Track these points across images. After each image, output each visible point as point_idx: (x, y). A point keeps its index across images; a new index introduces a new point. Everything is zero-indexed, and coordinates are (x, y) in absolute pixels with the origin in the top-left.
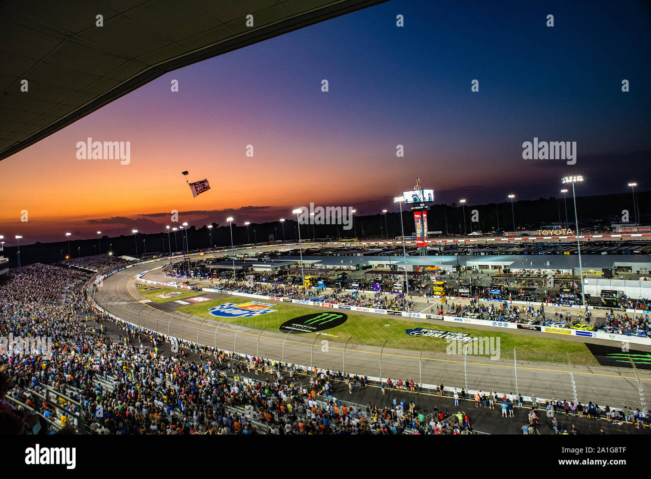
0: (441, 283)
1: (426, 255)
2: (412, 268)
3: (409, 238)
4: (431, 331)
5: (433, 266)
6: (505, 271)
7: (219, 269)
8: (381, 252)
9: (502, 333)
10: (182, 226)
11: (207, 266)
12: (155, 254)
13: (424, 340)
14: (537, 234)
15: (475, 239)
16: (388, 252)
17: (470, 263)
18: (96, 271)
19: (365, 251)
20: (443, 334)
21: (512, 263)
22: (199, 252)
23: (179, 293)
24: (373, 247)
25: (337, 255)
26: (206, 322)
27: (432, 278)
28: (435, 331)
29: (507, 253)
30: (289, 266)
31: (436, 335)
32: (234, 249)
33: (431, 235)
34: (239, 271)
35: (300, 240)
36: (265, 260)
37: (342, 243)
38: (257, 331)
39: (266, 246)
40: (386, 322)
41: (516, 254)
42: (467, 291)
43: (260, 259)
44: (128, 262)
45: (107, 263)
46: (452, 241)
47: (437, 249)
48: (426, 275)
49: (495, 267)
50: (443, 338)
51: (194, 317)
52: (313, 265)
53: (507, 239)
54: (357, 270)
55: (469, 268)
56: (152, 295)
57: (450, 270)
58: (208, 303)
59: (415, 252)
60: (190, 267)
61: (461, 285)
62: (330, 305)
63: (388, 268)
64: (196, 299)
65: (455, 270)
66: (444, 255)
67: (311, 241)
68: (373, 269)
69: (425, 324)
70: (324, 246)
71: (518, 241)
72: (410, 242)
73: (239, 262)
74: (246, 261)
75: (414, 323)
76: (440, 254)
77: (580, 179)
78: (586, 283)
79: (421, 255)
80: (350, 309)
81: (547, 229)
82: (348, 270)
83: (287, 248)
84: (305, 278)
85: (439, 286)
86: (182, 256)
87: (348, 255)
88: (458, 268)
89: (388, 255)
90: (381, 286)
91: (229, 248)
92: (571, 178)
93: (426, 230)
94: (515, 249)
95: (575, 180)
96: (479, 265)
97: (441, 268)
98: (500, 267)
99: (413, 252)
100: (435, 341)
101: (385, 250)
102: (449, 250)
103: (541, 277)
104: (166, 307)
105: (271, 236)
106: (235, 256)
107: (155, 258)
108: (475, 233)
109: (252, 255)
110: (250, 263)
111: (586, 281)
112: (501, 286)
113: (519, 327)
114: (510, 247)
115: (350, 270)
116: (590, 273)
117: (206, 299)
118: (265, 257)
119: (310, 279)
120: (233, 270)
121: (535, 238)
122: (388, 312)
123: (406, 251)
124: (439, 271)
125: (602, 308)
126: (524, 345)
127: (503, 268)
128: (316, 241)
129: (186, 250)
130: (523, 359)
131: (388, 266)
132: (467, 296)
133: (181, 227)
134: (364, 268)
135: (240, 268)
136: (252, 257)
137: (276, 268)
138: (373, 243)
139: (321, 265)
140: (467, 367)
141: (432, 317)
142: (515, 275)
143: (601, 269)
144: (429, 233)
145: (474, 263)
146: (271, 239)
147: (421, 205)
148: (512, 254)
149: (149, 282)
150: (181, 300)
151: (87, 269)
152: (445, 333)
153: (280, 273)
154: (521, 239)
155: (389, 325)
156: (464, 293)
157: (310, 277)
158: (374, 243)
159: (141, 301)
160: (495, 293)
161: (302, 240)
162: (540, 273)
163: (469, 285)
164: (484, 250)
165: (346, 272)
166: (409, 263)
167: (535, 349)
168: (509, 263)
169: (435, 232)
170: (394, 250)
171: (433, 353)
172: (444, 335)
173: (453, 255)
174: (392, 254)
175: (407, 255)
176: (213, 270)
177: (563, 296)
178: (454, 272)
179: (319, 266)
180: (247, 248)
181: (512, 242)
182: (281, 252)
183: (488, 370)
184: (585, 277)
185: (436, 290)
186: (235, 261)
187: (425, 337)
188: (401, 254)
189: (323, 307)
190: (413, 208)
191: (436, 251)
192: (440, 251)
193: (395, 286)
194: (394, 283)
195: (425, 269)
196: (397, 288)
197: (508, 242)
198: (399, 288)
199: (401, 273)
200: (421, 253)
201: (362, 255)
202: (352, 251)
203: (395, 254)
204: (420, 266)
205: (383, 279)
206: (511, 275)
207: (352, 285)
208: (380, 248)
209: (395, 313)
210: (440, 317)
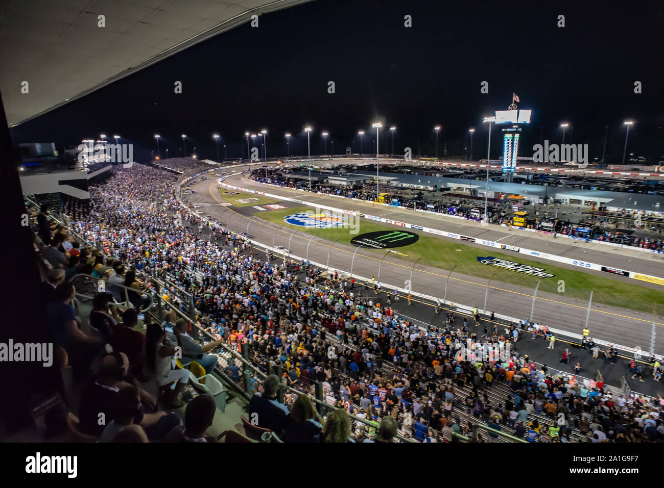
0: (523, 213)
1: (511, 182)
2: (493, 194)
3: (494, 161)
4: (504, 261)
5: (517, 195)
6: (600, 209)
7: (295, 178)
8: (462, 174)
9: (582, 273)
10: (261, 133)
11: (284, 175)
12: (234, 160)
13: (495, 269)
14: (652, 170)
15: (571, 169)
16: (469, 175)
17: (559, 196)
18: (182, 173)
19: (445, 172)
20: (516, 266)
21: (611, 200)
22: (277, 160)
23: (256, 199)
24: (454, 168)
25: (415, 174)
26: (282, 229)
27: (514, 207)
28: (508, 262)
29: (607, 189)
30: (364, 181)
31: (509, 266)
32: (311, 160)
33: (520, 161)
34: (314, 183)
35: (378, 155)
36: (341, 173)
37: (422, 162)
38: (329, 242)
39: (342, 159)
40: (458, 247)
41: (618, 191)
42: (551, 225)
43: (336, 171)
44: (211, 166)
45: (192, 166)
46: (544, 169)
48: (507, 203)
49: (589, 203)
50: (516, 269)
51: (271, 223)
52: (389, 182)
53: (611, 173)
54: (434, 191)
55: (557, 202)
56: (232, 199)
57: (536, 200)
58: (283, 211)
59: (499, 178)
60: (268, 175)
61: (544, 218)
62: (402, 224)
63: (467, 192)
64: (272, 206)
65: (541, 201)
66: (532, 184)
67: (390, 157)
68: (451, 192)
69: (499, 254)
70: (402, 163)
71: (625, 176)
72: (496, 167)
73: (315, 172)
74: (322, 173)
75: (488, 251)
76: (527, 182)
79: (506, 182)
80: (422, 230)
82: (424, 190)
83: (365, 161)
84: (380, 195)
85: (520, 216)
86: (260, 163)
87: (427, 175)
88: (546, 200)
89: (469, 178)
90: (458, 211)
91: (306, 158)
93: (515, 154)
94: (619, 185)
96: (571, 199)
97: (526, 198)
98: (595, 204)
99: (498, 177)
100: (506, 271)
101: (467, 173)
104: (245, 211)
105: (349, 149)
106: (311, 167)
107: (235, 164)
109: (329, 167)
110: (326, 175)
112: (592, 224)
113: (604, 269)
114: (613, 182)
115: (427, 191)
117: (282, 207)
118: (341, 169)
119: (384, 196)
120: (308, 181)
121: (649, 175)
122: (461, 237)
123: (489, 176)
124: (523, 201)
126: (605, 289)
127: (598, 206)
128: (394, 157)
129: (264, 157)
130: (600, 302)
131: (467, 190)
132: (550, 231)
133: (259, 135)
134: (442, 190)
135: (316, 179)
136: (328, 169)
137: (351, 182)
138: (454, 164)
139: (397, 182)
140: (536, 302)
141: (507, 248)
142: (612, 214)
144: (520, 158)
145: (565, 197)
146: (349, 152)
147: (514, 127)
148: (613, 191)
149: (229, 186)
150: (259, 206)
151: (174, 170)
152: (518, 266)
153: (355, 188)
154: (629, 174)
155: (460, 250)
156: (547, 227)
157: (385, 194)
158: (456, 164)
159: (222, 204)
160: (583, 231)
161: (380, 155)
163: (555, 219)
164: (580, 182)
165: (423, 192)
166: (491, 189)
168: (607, 200)
169: (526, 158)
170: (476, 173)
171: (502, 283)
172: (517, 267)
173: (542, 185)
174: (474, 178)
175: (490, 180)
176: (289, 179)
178: (540, 204)
179: (395, 183)
180: (324, 159)
181: (616, 177)
182: (357, 166)
183: (559, 307)
185: (516, 220)
186: (312, 171)
187: (496, 267)
188: (483, 179)
189: (395, 225)
190: (503, 130)
191: (523, 179)
192: (528, 180)
193: (472, 212)
194: (472, 208)
195: (508, 197)
196: (475, 214)
197: (611, 177)
198: (476, 214)
199: (480, 199)
200: (506, 180)
201: (442, 176)
202: (431, 171)
203: (477, 178)
204: (503, 194)
205: (461, 203)
206: (607, 213)
207: (428, 206)
208: (462, 170)
209: (468, 238)
210: (516, 249)
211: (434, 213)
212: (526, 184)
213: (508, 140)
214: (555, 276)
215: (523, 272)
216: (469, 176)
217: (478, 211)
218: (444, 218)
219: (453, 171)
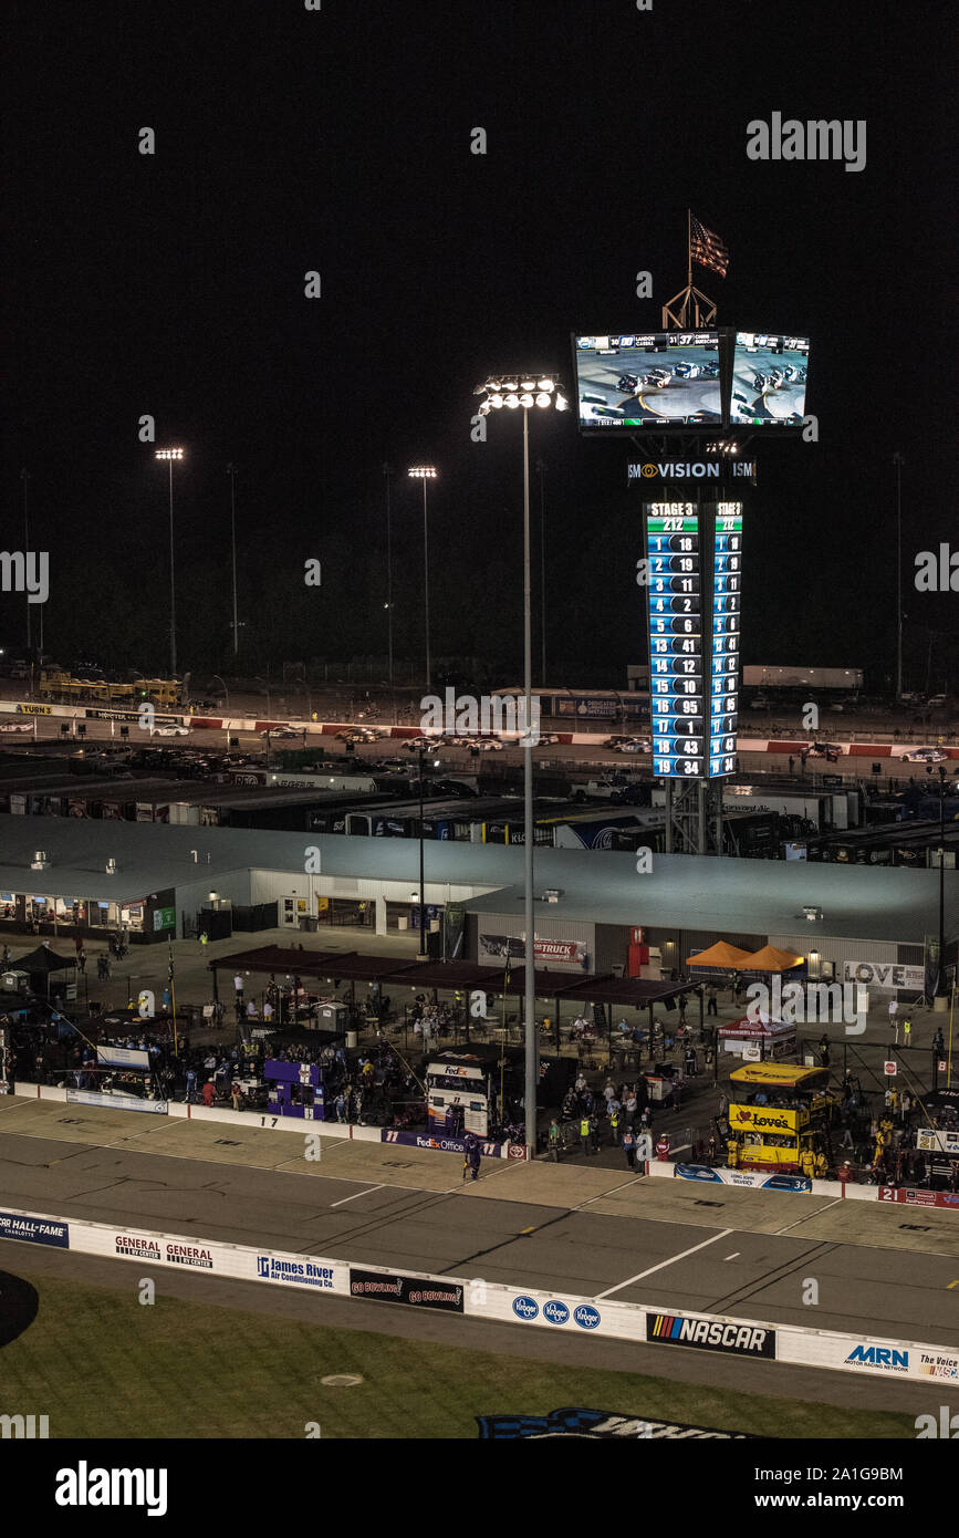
0: (787, 1074)
1: (711, 849)
2: (586, 944)
3: (594, 700)
5: (750, 943)
19: (235, 787)
24: (307, 759)
33: (769, 691)
37: (59, 710)
40: (336, 1351)
47: (807, 807)
54: (144, 937)
57: (879, 975)
59: (630, 821)
63: (402, 937)
65: (917, 978)
66: (852, 860)
68: (283, 935)
69: (632, 1379)
72: (597, 738)
75: (552, 1371)
76: (824, 846)
79: (677, 850)
80: (65, 1241)
85: (774, 1095)
87: (95, 811)
90: (330, 1079)
93: (724, 642)
97: (813, 959)
101: (392, 790)
122: (358, 1276)
123: (539, 808)
131: (403, 923)
134: (216, 923)
141: (687, 1331)
144: (758, 674)
147: (706, 448)
155: (357, 1380)
158: (316, 727)
165: (62, 947)
166: (571, 905)
170: (465, 792)
173: (919, 861)
174: (448, 829)
175: (565, 837)
185: (748, 1126)
190: (635, 471)
192: (826, 826)
193: (441, 1082)
194: (436, 1057)
195: (691, 961)
196: (449, 1096)
198: (466, 1099)
199: (492, 981)
200: (677, 834)
201: (209, 815)
202: (128, 781)
203: (477, 830)
204: (653, 935)
205: (352, 1018)
207: (107, 1054)
208: (358, 767)
209: (411, 1285)
210: (750, 1330)
211: (150, 1105)
212: (811, 858)
213: (674, 545)
216: (413, 811)
217: (474, 1074)
218: (229, 1138)
219: (290, 778)
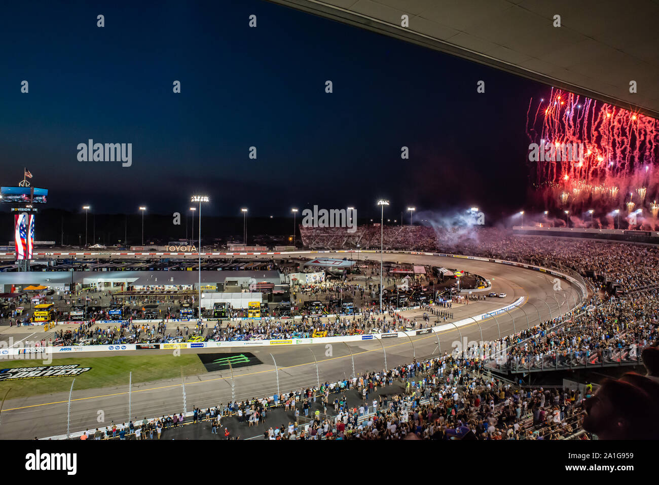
0: (47, 306)
2: (3, 288)
5: (36, 285)
6: (128, 289)
9: (119, 357)
13: (11, 384)
14: (164, 250)
15: (97, 252)
17: (88, 281)
20: (42, 371)
21: (137, 279)
27: (33, 300)
29: (132, 269)
33: (38, 245)
41: (141, 270)
42: (81, 313)
46: (67, 254)
47: (46, 263)
48: (24, 296)
49: (118, 284)
50: (42, 375)
53: (134, 254)
57: (61, 289)
61: (73, 306)
65: (68, 288)
71: (145, 256)
76: (49, 269)
77: (206, 199)
78: (203, 297)
81: (174, 245)
85: (41, 309)
88: (72, 286)
92: (199, 197)
95: (202, 200)
96: (99, 283)
97: (49, 287)
98: (122, 284)
100: (29, 381)
102: (61, 265)
103: (165, 293)
108: (98, 246)
111: (203, 295)
112: (122, 305)
113: (138, 347)
114: (136, 263)
116: (207, 287)
121: (163, 254)
124: (45, 291)
125: (214, 319)
127: (126, 286)
130: (139, 381)
140: (72, 406)
142: (139, 292)
143: (216, 284)
144: (36, 243)
145: (97, 281)
148: (138, 270)
152: (45, 369)
154: (148, 254)
156: (76, 316)
160: (115, 313)
162: (163, 290)
163: (85, 306)
167: (152, 369)
168: (133, 280)
169: (45, 243)
172: (44, 372)
177: (182, 311)
178: (66, 292)
181: (138, 257)
184: (202, 292)
185: (38, 315)
191: (44, 266)
195: (25, 289)
197: (134, 257)
206: (135, 292)
214: (91, 368)
215: (52, 375)
